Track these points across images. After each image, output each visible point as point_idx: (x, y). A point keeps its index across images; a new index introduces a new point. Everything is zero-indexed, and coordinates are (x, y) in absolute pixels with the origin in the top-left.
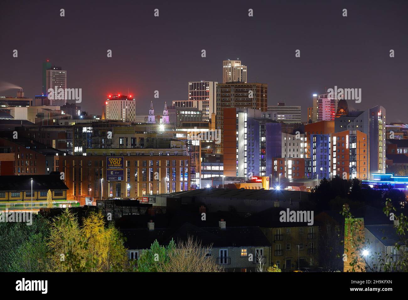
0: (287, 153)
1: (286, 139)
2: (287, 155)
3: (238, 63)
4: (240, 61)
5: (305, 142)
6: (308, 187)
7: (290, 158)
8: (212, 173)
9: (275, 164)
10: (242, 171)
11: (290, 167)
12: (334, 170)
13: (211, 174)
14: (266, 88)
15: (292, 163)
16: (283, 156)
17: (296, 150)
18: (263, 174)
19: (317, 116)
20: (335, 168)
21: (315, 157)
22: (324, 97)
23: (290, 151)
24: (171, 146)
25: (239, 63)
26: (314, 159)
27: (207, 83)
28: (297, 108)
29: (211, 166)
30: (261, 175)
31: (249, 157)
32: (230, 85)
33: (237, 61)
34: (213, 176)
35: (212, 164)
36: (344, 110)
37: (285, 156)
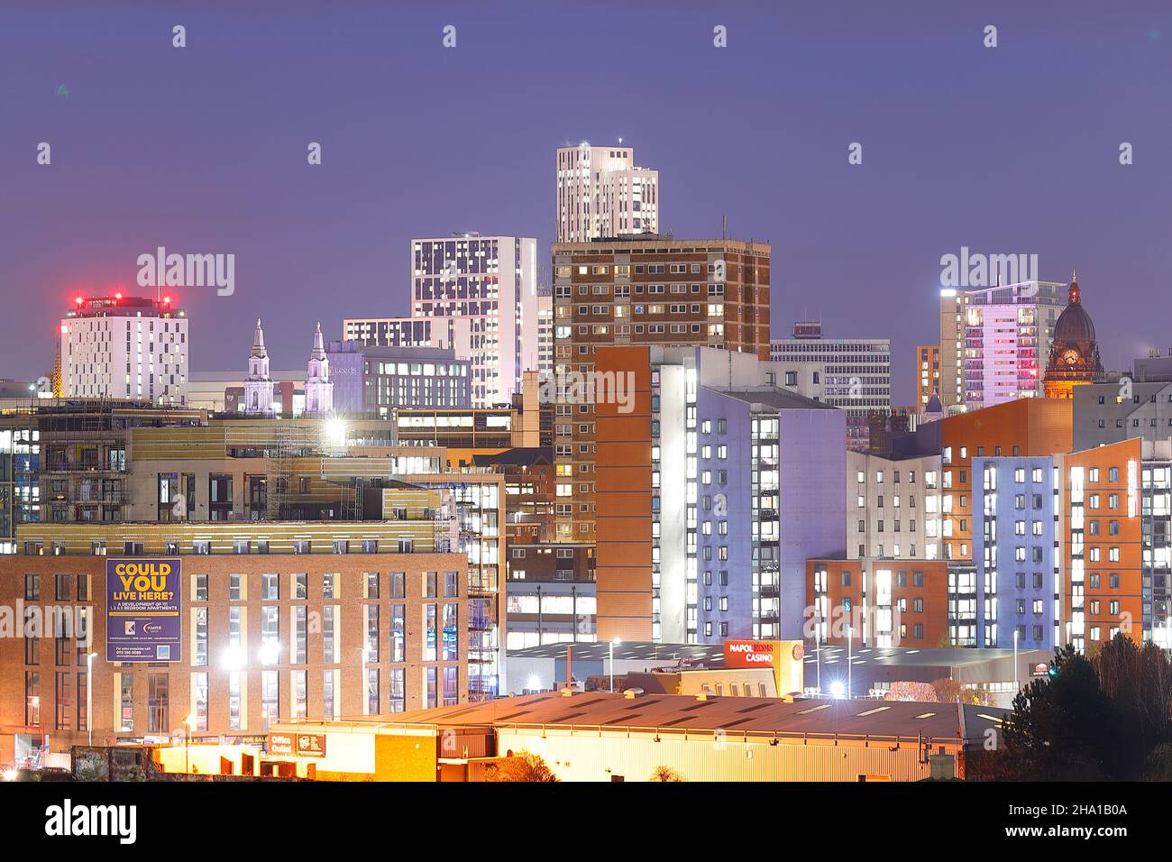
0: (868, 537)
1: (866, 477)
2: (869, 546)
3: (619, 156)
4: (630, 151)
5: (945, 491)
6: (968, 686)
7: (885, 562)
8: (544, 625)
9: (817, 588)
10: (678, 616)
11: (884, 597)
12: (1078, 610)
13: (540, 630)
14: (764, 261)
15: (895, 579)
16: (852, 554)
17: (905, 526)
18: (767, 630)
19: (959, 381)
20: (1078, 601)
21: (994, 558)
22: (990, 299)
23: (881, 530)
24: (386, 510)
25: (625, 156)
26: (987, 564)
27: (491, 245)
28: (869, 348)
29: (540, 594)
30: (760, 636)
31: (709, 559)
32: (613, 246)
33: (615, 150)
34: (550, 639)
35: (545, 587)
36: (1081, 356)
37: (861, 554)
